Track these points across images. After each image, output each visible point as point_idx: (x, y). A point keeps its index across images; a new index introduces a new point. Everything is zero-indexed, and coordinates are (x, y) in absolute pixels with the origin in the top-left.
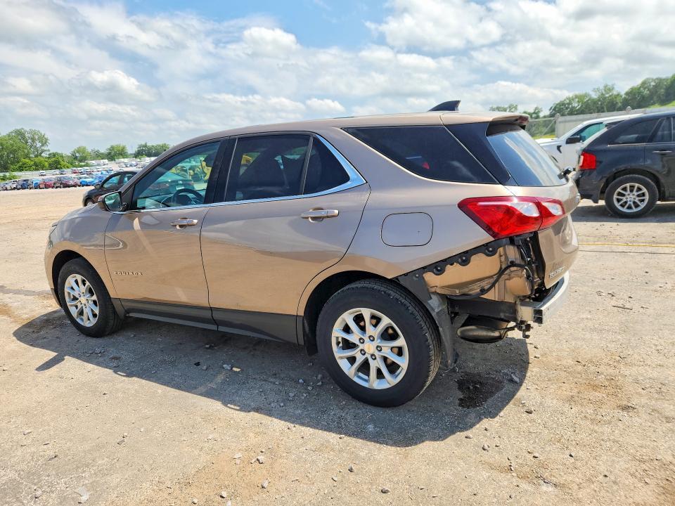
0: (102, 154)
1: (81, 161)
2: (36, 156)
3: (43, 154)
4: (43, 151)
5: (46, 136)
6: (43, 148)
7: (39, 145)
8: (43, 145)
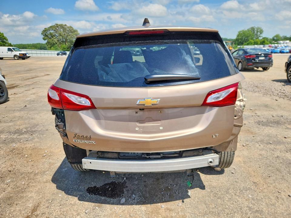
0: (288, 38)
1: (275, 41)
2: (256, 39)
3: (259, 38)
4: (260, 36)
5: (263, 30)
6: (260, 35)
7: (259, 33)
8: (260, 34)
